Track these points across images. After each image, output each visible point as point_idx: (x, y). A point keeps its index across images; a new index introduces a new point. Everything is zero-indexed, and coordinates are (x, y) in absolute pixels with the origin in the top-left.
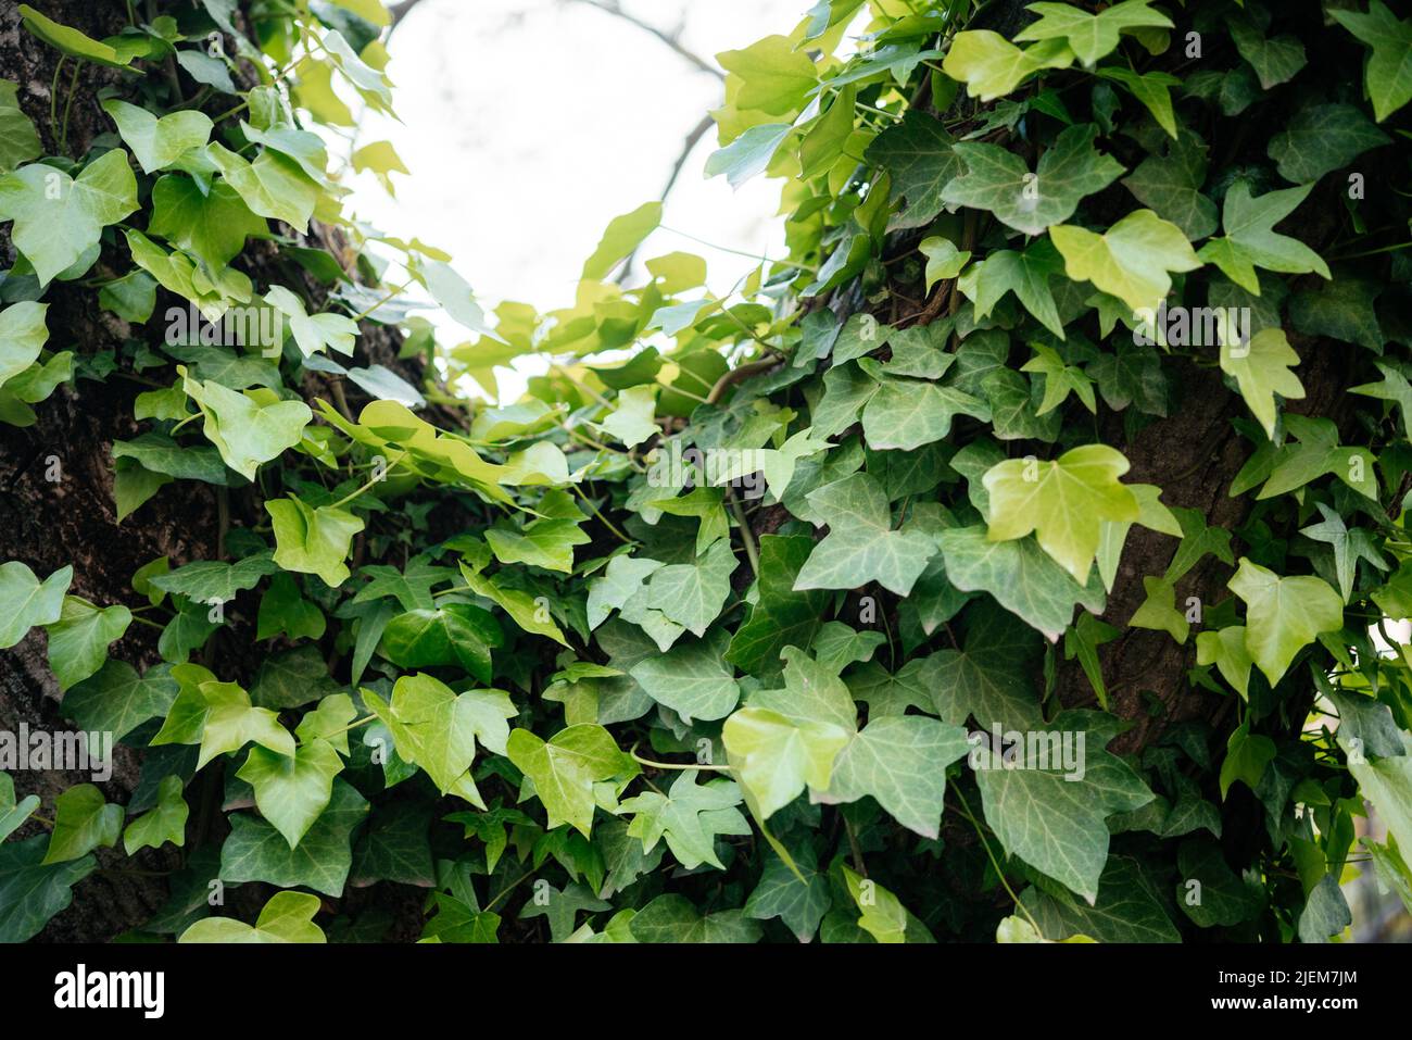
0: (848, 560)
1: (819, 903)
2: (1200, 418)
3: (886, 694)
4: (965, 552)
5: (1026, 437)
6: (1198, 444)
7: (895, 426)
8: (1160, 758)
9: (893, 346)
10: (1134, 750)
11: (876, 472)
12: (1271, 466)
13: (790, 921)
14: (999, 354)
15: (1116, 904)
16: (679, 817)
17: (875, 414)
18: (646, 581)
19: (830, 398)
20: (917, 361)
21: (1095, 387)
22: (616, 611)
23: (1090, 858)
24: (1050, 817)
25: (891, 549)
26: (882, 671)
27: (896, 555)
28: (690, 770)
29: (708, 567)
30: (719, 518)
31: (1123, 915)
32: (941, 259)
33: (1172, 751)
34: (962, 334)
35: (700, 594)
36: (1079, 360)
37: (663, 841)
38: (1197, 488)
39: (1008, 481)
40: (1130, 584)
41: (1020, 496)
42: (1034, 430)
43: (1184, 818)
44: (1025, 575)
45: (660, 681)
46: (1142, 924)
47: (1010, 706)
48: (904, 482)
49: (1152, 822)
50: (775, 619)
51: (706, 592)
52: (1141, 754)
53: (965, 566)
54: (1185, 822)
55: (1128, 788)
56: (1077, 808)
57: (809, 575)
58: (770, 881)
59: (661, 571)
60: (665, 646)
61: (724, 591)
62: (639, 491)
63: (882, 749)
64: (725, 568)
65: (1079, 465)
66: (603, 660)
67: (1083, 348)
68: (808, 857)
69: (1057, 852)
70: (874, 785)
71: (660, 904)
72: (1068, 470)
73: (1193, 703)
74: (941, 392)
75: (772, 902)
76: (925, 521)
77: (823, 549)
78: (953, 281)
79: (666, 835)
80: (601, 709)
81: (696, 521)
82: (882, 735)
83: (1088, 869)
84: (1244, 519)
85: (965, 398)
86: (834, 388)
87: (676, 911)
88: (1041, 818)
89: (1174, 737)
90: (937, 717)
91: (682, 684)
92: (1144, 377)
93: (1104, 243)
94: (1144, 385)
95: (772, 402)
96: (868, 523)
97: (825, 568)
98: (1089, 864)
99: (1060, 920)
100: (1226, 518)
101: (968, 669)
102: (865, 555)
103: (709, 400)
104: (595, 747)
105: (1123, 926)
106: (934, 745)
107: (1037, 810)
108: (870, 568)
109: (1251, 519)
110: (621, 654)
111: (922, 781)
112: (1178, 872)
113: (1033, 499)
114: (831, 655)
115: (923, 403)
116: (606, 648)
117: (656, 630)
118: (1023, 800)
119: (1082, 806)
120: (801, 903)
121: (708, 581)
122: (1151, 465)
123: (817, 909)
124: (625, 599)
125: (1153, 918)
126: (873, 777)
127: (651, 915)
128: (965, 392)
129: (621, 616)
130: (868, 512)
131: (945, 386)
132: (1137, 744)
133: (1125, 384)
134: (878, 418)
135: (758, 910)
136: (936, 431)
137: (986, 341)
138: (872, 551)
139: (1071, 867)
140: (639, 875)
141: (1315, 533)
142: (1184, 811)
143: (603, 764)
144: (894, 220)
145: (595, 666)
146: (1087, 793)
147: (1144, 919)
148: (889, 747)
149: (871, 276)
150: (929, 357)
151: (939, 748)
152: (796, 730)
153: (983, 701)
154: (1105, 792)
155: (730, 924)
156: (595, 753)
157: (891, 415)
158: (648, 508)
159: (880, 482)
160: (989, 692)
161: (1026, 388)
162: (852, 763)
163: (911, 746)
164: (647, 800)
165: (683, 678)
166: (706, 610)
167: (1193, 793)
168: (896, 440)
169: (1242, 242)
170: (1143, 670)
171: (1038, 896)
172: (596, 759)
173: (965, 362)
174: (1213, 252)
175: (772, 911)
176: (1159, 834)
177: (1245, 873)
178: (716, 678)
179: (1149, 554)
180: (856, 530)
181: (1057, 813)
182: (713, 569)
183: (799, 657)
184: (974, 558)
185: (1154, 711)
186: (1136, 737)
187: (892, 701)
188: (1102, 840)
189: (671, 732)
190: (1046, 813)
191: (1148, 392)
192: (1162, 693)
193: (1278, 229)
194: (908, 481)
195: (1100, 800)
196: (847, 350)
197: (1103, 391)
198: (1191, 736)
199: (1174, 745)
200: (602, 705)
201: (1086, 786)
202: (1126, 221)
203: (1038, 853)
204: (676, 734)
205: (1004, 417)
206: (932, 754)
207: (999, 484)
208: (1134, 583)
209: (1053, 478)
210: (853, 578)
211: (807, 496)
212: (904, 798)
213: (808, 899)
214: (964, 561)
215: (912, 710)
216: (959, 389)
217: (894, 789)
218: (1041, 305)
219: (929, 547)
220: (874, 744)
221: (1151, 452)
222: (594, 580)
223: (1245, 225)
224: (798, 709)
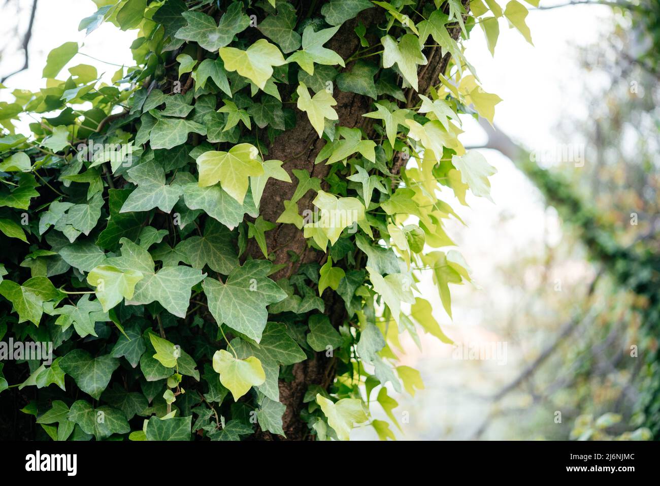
0: (145, 199)
1: (141, 349)
2: (304, 130)
3: (170, 257)
4: (194, 193)
5: (223, 141)
6: (304, 142)
7: (164, 138)
8: (297, 279)
9: (166, 103)
10: (287, 276)
11: (159, 159)
12: (333, 150)
13: (128, 358)
14: (213, 105)
15: (278, 343)
16: (80, 315)
17: (156, 134)
18: (66, 212)
19: (144, 127)
20: (177, 110)
21: (252, 119)
22: (52, 226)
23: (259, 324)
24: (242, 307)
25: (165, 193)
26: (169, 248)
27: (167, 195)
28: (87, 294)
29: (93, 205)
30: (99, 183)
31: (281, 348)
32: (185, 63)
33: (303, 276)
34: (196, 97)
35: (89, 217)
36: (245, 107)
37: (72, 326)
38: (306, 161)
39: (207, 161)
40: (279, 204)
41: (213, 167)
42: (227, 138)
43: (307, 305)
44: (222, 201)
45: (72, 256)
46: (290, 351)
47: (225, 259)
48: (172, 163)
49: (293, 308)
50: (119, 226)
51: (91, 216)
52: (289, 279)
53: (194, 199)
54: (307, 307)
55: (276, 293)
56: (254, 302)
57: (127, 206)
58: (122, 341)
59: (73, 207)
60: (72, 241)
61: (98, 215)
62: (64, 173)
63: (165, 281)
64: (99, 205)
65: (238, 152)
66: (49, 248)
67: (246, 101)
68: (138, 330)
69: (245, 321)
70: (159, 296)
71: (73, 354)
72: (233, 154)
73: (312, 255)
74: (187, 123)
75: (121, 350)
76: (182, 180)
77: (134, 194)
78: (190, 73)
79: (74, 323)
80: (48, 270)
81: (88, 184)
82: (166, 275)
83: (258, 328)
84: (328, 174)
85: (198, 125)
86: (145, 123)
87: (81, 357)
88: (238, 307)
89: (303, 270)
90: (190, 266)
91: (82, 257)
92: (275, 113)
93: (246, 55)
94: (275, 117)
95: (124, 130)
96: (155, 182)
97: (135, 203)
98: (258, 326)
99: (252, 351)
100: (320, 173)
101: (206, 245)
102: (153, 196)
103: (97, 131)
104: (43, 286)
105: (281, 353)
106: (188, 278)
107: (237, 304)
108: (155, 202)
109: (330, 174)
110: (57, 245)
111: (181, 293)
112: (308, 329)
113: (218, 168)
114: (146, 241)
115: (178, 128)
116: (50, 243)
117: (69, 233)
118: (230, 300)
119: (256, 301)
120: (133, 350)
121: (92, 211)
122: (284, 152)
123: (139, 352)
124: (56, 220)
125: (294, 348)
126: (160, 293)
127: (69, 358)
128: (198, 123)
129: (55, 228)
130: (155, 177)
131: (189, 120)
132: (288, 274)
133: (266, 115)
134: (157, 135)
135: (115, 354)
136: (181, 140)
137: (206, 99)
138: (157, 194)
139: (250, 328)
140: (64, 342)
141: (353, 178)
142: (307, 302)
143: (47, 294)
144: (165, 47)
145: (45, 251)
146: (259, 295)
147: (290, 349)
148: (168, 280)
149: (158, 72)
150: (183, 108)
151: (190, 279)
152: (123, 274)
153: (212, 258)
154: (267, 295)
155: (106, 361)
156: (44, 289)
157: (163, 134)
158: (66, 180)
159: (161, 164)
160: (215, 254)
161: (221, 119)
162: (150, 287)
163: (178, 279)
164: (67, 308)
165: (82, 254)
166: (91, 224)
167: (311, 294)
168: (164, 145)
169: (310, 52)
170: (288, 241)
171: (241, 342)
172: (44, 292)
173: (198, 109)
174: (296, 57)
175: (121, 354)
176: (296, 312)
177: (340, 328)
178: (97, 254)
179: (286, 191)
180: (150, 185)
181: (246, 305)
182: (95, 205)
183: (128, 242)
184: (198, 195)
185: (294, 259)
186: (287, 271)
187: (173, 260)
188: (264, 316)
189: (77, 278)
190: (240, 305)
191: (277, 120)
192: (297, 251)
193: (325, 46)
194: (174, 163)
195: (264, 298)
196: (150, 106)
197: (255, 119)
198: (311, 269)
199: (303, 274)
200: (49, 268)
201: (258, 293)
202: (255, 44)
203: (235, 323)
204: (80, 279)
205: (213, 133)
206: (187, 282)
207: (204, 162)
208: (281, 203)
209: (228, 158)
210: (148, 206)
211: (127, 171)
212: (173, 302)
213: (136, 348)
214: (193, 197)
215: (181, 263)
216: (196, 122)
217: (169, 298)
218: (223, 83)
219: (180, 191)
220: (161, 278)
221: (284, 146)
222: (43, 213)
223: (311, 44)
224: (127, 265)
